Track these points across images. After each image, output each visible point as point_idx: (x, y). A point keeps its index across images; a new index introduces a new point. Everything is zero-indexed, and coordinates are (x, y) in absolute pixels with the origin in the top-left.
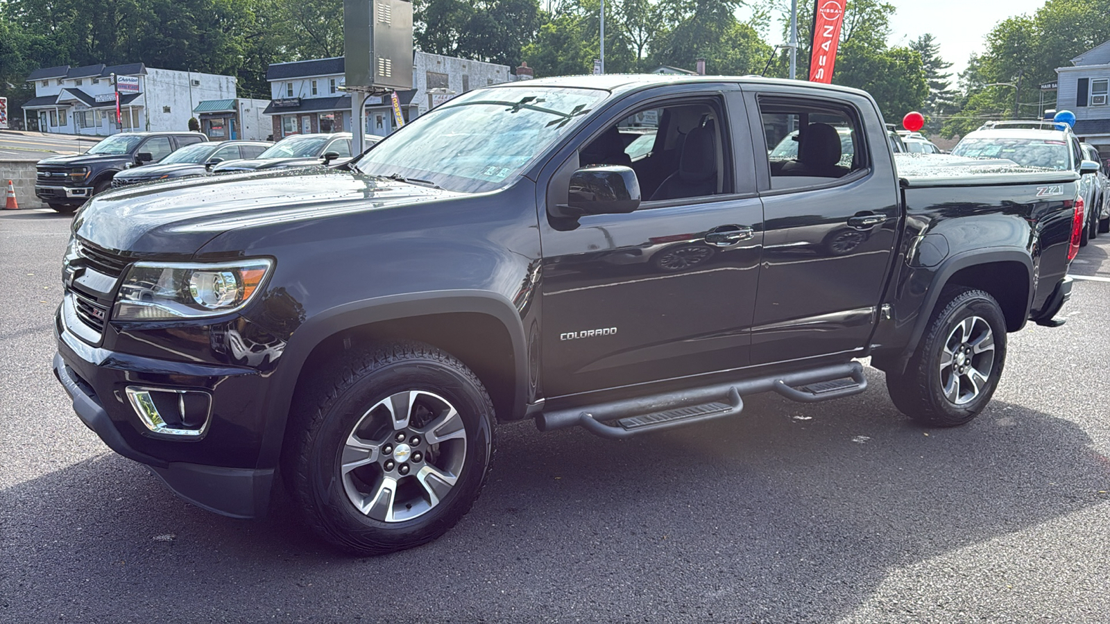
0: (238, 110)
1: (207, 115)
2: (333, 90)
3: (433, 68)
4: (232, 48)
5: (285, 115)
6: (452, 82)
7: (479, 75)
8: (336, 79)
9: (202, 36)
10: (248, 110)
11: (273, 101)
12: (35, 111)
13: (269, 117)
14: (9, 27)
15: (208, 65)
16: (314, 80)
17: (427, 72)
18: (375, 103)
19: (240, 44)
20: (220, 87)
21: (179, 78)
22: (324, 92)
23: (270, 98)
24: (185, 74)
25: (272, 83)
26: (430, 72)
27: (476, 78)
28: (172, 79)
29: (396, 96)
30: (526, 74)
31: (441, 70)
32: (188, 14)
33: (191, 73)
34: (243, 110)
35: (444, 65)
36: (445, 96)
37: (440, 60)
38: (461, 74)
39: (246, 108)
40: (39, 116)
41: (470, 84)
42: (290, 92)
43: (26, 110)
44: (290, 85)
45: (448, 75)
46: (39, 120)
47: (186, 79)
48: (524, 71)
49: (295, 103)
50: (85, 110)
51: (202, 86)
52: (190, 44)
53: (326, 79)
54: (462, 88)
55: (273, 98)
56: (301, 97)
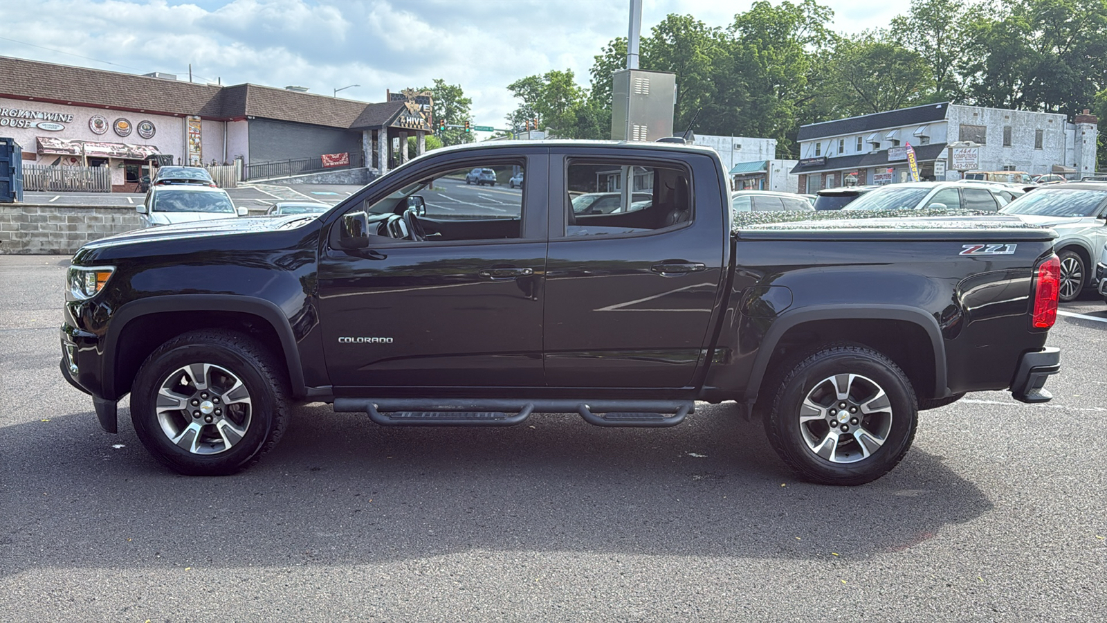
0: (768, 172)
1: (740, 176)
2: (859, 148)
3: (968, 120)
4: (782, 113)
5: (810, 174)
6: (990, 134)
7: (1025, 126)
8: (863, 137)
9: (754, 102)
10: (778, 171)
11: (800, 161)
12: (606, 175)
13: (796, 176)
14: (593, 105)
15: (757, 130)
16: (860, 136)
17: (960, 125)
18: (900, 159)
19: (790, 108)
20: (760, 149)
21: (723, 143)
22: (850, 150)
23: (799, 159)
24: (728, 139)
25: (802, 144)
26: (964, 125)
27: (1022, 129)
28: (716, 144)
29: (912, 152)
30: (1086, 122)
31: (978, 122)
32: (742, 82)
33: (734, 138)
34: (774, 170)
35: (982, 117)
36: (968, 149)
37: (977, 112)
38: (1003, 126)
39: (776, 169)
40: (608, 180)
41: (1013, 135)
42: (818, 152)
43: (600, 175)
44: (818, 145)
45: (986, 127)
46: (608, 183)
47: (729, 143)
48: (1085, 119)
49: (821, 162)
50: (643, 174)
51: (744, 149)
52: (742, 111)
53: (854, 137)
54: (1003, 140)
55: (801, 159)
56: (827, 156)
